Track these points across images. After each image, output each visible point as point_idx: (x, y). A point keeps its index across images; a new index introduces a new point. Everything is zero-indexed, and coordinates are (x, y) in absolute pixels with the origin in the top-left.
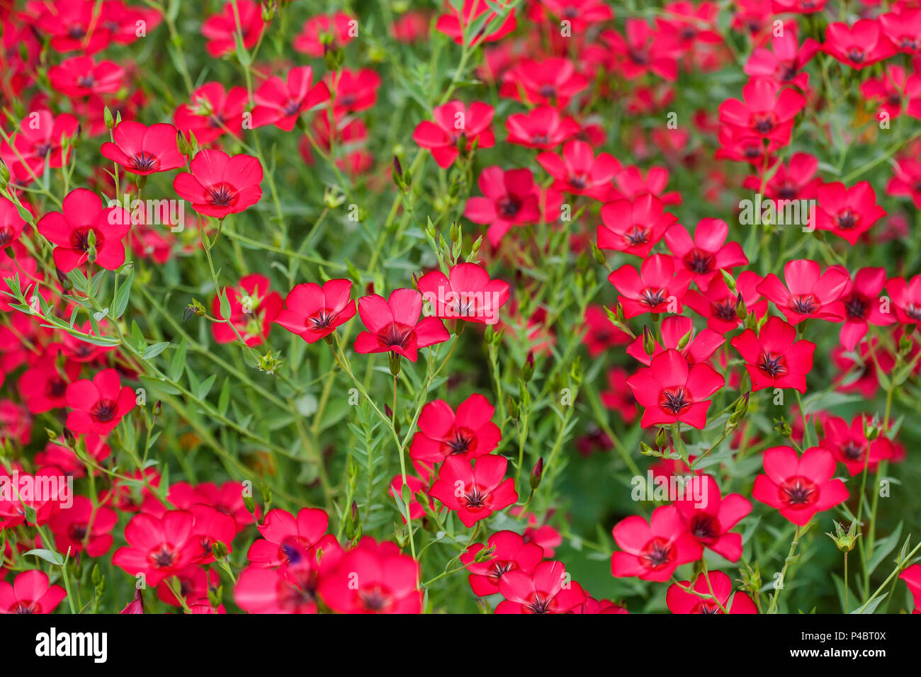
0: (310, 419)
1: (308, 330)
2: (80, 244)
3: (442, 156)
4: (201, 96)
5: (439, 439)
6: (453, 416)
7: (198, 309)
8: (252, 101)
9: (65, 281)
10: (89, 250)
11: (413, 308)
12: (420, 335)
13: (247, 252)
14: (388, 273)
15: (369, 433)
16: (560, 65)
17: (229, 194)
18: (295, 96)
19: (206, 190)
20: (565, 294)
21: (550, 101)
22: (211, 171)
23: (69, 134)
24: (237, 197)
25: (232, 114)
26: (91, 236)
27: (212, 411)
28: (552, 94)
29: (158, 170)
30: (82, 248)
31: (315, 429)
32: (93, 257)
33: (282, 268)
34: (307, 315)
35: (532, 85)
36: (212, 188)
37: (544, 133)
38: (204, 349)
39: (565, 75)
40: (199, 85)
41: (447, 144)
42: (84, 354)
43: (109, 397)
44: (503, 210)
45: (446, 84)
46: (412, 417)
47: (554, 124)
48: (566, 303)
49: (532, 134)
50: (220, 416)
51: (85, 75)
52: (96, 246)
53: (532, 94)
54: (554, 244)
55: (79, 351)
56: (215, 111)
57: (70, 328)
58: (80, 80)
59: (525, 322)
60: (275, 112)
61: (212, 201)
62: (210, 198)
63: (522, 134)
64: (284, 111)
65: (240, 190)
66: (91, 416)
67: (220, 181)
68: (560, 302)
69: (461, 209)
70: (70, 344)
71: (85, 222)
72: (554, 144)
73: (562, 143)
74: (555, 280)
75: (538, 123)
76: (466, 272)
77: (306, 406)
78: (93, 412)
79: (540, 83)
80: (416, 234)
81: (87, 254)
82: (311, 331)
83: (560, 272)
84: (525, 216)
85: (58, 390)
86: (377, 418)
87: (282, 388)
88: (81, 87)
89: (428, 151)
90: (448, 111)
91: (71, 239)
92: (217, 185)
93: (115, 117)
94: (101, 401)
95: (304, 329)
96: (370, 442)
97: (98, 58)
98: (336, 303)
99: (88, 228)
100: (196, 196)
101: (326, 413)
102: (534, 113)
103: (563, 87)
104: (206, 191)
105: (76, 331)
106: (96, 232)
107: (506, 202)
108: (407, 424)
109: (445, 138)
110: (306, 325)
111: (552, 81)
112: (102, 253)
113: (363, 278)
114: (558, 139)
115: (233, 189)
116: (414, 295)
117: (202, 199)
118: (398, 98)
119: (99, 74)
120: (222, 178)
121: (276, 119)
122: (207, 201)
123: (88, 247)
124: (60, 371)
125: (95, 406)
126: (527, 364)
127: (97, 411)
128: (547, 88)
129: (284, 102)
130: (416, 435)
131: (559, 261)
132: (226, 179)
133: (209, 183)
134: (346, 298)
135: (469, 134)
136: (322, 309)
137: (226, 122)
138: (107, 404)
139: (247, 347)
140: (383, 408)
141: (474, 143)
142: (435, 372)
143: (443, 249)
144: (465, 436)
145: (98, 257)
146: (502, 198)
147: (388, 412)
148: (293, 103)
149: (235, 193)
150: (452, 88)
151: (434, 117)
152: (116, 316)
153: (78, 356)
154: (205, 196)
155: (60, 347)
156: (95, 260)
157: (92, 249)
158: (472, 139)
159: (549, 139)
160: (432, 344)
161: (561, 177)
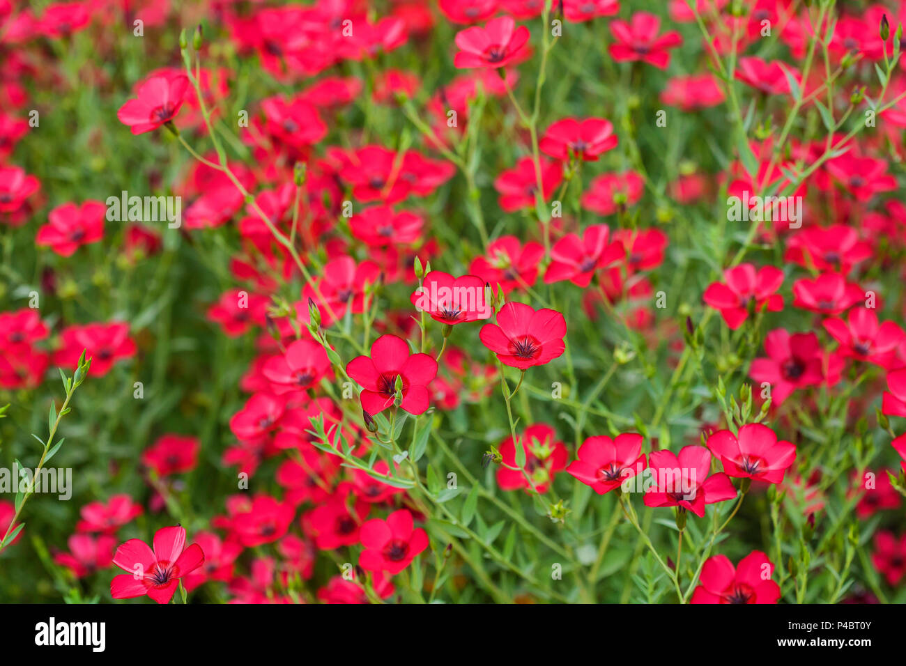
0: (588, 568)
1: (599, 482)
2: (386, 388)
3: (731, 317)
4: (499, 249)
5: (719, 593)
6: (733, 570)
7: (495, 456)
8: (548, 255)
9: (371, 423)
10: (396, 395)
11: (702, 465)
12: (708, 492)
13: (533, 402)
14: (672, 429)
15: (651, 585)
16: (843, 233)
17: (532, 347)
18: (590, 253)
19: (511, 341)
20: (843, 456)
21: (834, 267)
22: (516, 324)
23: (372, 281)
24: (540, 350)
25: (526, 268)
26: (399, 382)
27: (496, 555)
28: (836, 261)
29: (464, 321)
30: (387, 392)
31: (593, 577)
32: (399, 401)
33: (569, 419)
34: (597, 466)
35: (817, 250)
36: (516, 340)
37: (829, 299)
38: (490, 494)
39: (848, 243)
40: (494, 238)
41: (738, 305)
42: (373, 495)
43: (401, 538)
44: (787, 373)
45: (735, 247)
46: (694, 571)
47: (840, 291)
48: (844, 465)
49: (818, 298)
50: (503, 560)
51: (384, 224)
52: (403, 391)
53: (817, 261)
54: (834, 408)
55: (368, 490)
56: (512, 264)
57: (368, 468)
58: (380, 230)
59: (803, 482)
60: (571, 268)
61: (516, 353)
62: (514, 350)
63: (808, 299)
64: (579, 267)
65: (543, 343)
66: (384, 555)
67: (525, 334)
68: (838, 464)
69: (746, 369)
70: (360, 483)
71: (391, 367)
72: (838, 310)
73: (846, 310)
74: (832, 443)
75: (824, 289)
76: (754, 432)
77: (587, 555)
78: (385, 551)
79: (824, 249)
80: (702, 392)
81: (394, 398)
82: (602, 482)
83: (838, 435)
84: (808, 379)
85: (347, 527)
86: (661, 570)
87: (566, 536)
88: (381, 237)
89: (718, 312)
90: (738, 273)
91: (378, 382)
92: (521, 338)
93: (424, 266)
94: (393, 541)
95: (595, 480)
96: (652, 594)
97: (398, 208)
98: (626, 457)
99: (396, 373)
100: (501, 347)
101: (604, 561)
102: (820, 280)
103: (848, 254)
104: (511, 343)
105: (374, 472)
106: (403, 378)
107: (790, 364)
108: (689, 578)
109: (734, 299)
110: (597, 475)
111: (836, 247)
112: (407, 398)
113: (648, 432)
114: (844, 304)
115: (537, 342)
116: (703, 452)
117: (506, 351)
118: (681, 257)
119: (398, 224)
120: (527, 331)
121: (570, 274)
122: (511, 352)
123: (394, 391)
124: (350, 509)
125: (386, 546)
126: (808, 523)
127: (390, 550)
128: (830, 254)
129: (579, 259)
130: (697, 589)
131: (837, 423)
132: (530, 332)
133: (513, 335)
134: (636, 453)
135: (759, 297)
136: (612, 461)
137: (522, 275)
138: (399, 544)
139: (539, 495)
140: (666, 560)
141: (764, 306)
142: (719, 527)
143: (733, 408)
144: (744, 591)
145: (404, 402)
146: (786, 360)
147: (671, 564)
148: (588, 261)
149: (539, 345)
150: (742, 253)
151: (725, 279)
152: (414, 459)
153: (369, 495)
154: (509, 347)
155: (352, 487)
156: (401, 404)
157: (398, 394)
158: (761, 301)
159: (834, 304)
160: (716, 502)
161: (845, 341)
